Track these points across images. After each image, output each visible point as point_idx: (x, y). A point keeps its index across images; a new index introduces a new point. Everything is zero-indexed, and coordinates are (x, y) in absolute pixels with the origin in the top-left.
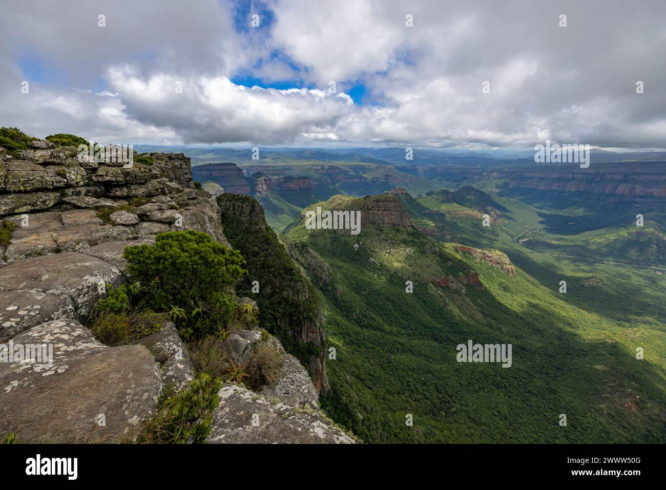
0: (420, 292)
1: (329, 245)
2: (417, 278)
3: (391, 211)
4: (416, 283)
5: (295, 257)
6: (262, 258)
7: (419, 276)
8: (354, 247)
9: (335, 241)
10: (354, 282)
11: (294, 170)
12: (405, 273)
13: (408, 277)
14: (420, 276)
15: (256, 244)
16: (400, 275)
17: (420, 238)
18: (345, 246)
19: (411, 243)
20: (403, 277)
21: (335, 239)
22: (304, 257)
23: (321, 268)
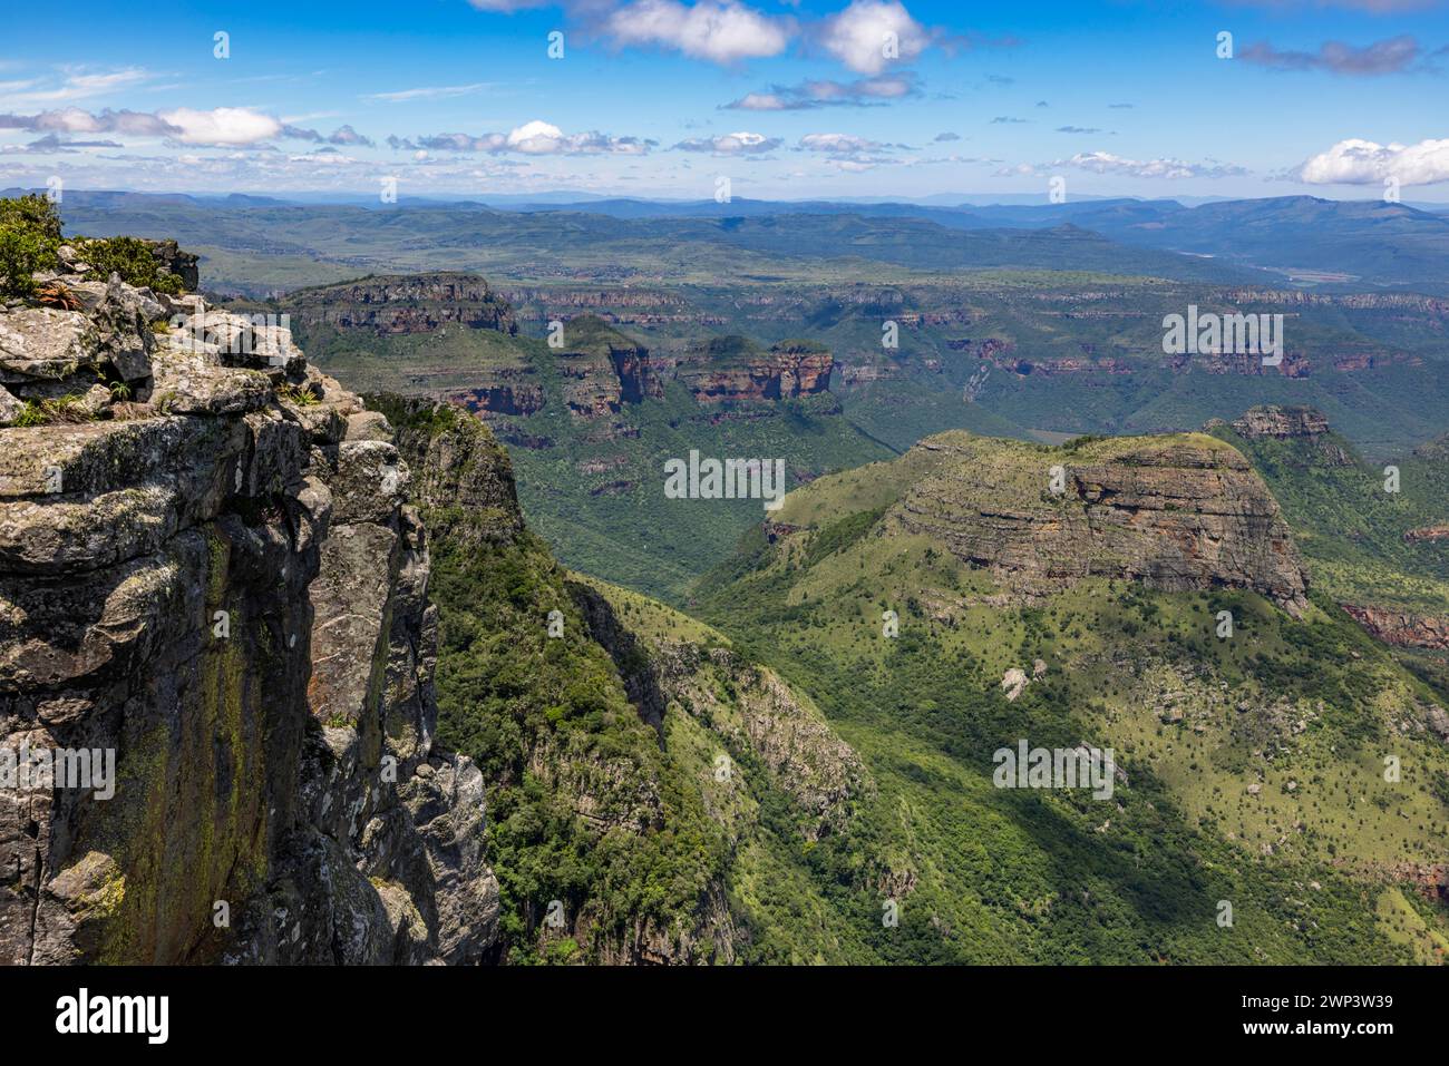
0: (1333, 931)
1: (881, 667)
2: (1326, 857)
3: (1199, 511)
4: (1316, 885)
5: (697, 707)
6: (484, 658)
7: (1331, 850)
8: (1005, 684)
9: (913, 649)
10: (982, 850)
11: (762, 307)
12: (1262, 827)
13: (1275, 848)
14: (1340, 852)
15: (470, 598)
16: (1231, 836)
17: (1350, 659)
18: (960, 675)
19: (1299, 681)
20: (1246, 845)
21: (915, 641)
22: (740, 706)
23: (814, 767)
